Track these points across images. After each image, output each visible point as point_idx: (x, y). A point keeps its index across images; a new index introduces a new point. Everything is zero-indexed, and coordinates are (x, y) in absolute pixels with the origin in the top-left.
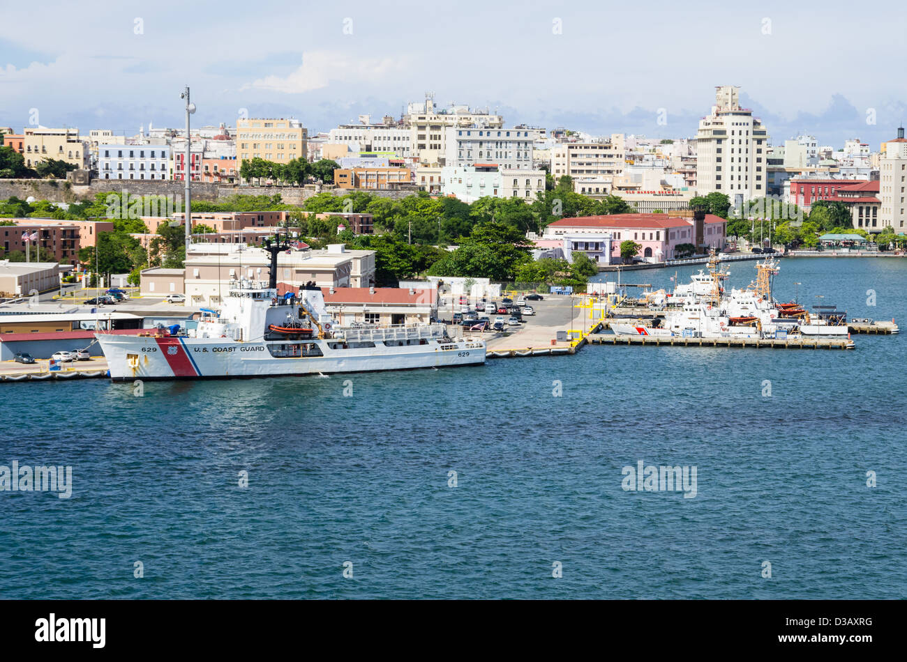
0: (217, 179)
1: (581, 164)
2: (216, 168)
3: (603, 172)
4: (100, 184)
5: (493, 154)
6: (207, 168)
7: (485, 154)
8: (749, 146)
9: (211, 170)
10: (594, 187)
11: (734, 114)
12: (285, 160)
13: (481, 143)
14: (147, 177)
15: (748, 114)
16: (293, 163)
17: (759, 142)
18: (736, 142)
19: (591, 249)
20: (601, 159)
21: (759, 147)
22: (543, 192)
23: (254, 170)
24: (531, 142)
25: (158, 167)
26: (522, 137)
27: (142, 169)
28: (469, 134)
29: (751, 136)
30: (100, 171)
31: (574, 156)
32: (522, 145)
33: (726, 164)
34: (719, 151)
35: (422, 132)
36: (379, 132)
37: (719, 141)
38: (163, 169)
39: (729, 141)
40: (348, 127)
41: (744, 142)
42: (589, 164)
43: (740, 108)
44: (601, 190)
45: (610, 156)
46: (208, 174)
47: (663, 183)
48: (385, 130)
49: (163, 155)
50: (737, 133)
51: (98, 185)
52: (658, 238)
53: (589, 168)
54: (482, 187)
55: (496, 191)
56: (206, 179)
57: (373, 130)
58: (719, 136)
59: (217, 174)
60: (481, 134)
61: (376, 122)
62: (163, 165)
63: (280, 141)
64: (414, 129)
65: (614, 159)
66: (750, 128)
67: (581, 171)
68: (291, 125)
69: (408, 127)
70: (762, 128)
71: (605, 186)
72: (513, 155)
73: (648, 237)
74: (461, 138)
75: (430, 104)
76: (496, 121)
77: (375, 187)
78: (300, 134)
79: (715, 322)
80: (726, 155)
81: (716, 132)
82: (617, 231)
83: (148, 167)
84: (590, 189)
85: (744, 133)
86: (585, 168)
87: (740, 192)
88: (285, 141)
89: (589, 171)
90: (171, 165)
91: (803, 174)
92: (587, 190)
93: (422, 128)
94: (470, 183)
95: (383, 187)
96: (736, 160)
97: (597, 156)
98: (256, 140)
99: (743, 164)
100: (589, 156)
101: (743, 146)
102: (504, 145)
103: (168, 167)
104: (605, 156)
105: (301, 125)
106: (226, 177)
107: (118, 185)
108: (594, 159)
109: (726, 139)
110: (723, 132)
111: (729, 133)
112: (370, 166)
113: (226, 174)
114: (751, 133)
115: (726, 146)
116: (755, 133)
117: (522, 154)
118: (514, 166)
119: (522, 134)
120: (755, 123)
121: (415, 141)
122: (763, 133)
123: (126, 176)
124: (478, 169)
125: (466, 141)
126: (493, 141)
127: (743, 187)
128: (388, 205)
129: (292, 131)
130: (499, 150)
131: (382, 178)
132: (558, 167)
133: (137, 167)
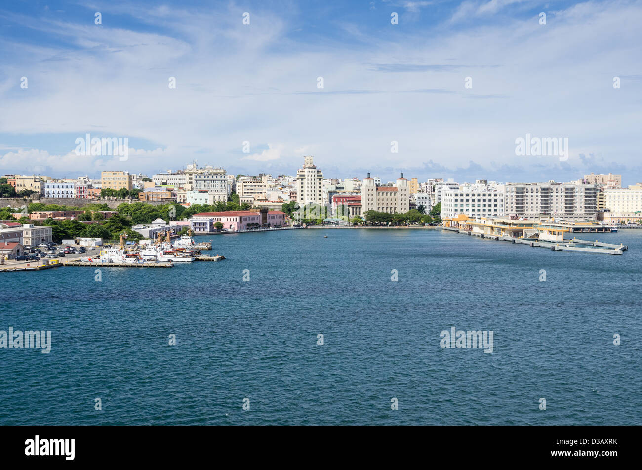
0: (94, 197)
1: (248, 190)
2: (93, 192)
3: (258, 193)
4: (44, 200)
5: (210, 186)
6: (89, 192)
7: (207, 186)
8: (315, 181)
9: (91, 194)
10: (246, 199)
11: (308, 168)
12: (118, 189)
13: (205, 181)
14: (65, 197)
15: (315, 168)
16: (121, 190)
17: (320, 180)
18: (310, 180)
19: (202, 226)
20: (257, 187)
21: (320, 182)
22: (226, 201)
23: (106, 193)
24: (227, 180)
25: (69, 192)
26: (223, 179)
27: (63, 193)
28: (200, 177)
29: (316, 177)
30: (45, 194)
31: (245, 186)
32: (223, 182)
33: (305, 189)
34: (302, 184)
35: (191, 177)
36: (173, 177)
37: (302, 179)
38: (71, 193)
39: (306, 179)
40: (160, 175)
41: (313, 180)
42: (252, 190)
43: (314, 165)
44: (249, 201)
45: (261, 186)
46: (90, 195)
47: (280, 198)
48: (175, 176)
49: (71, 187)
50: (310, 176)
51: (43, 200)
52: (236, 221)
53: (251, 191)
54: (201, 199)
55: (206, 201)
56: (89, 197)
57: (170, 176)
58: (302, 177)
59: (93, 195)
60: (205, 177)
61: (173, 172)
62: (71, 192)
63: (120, 181)
64: (188, 175)
65: (263, 187)
66: (316, 174)
67: (248, 193)
68: (124, 174)
69: (185, 174)
70: (321, 174)
71: (251, 199)
72: (219, 186)
73: (232, 220)
74: (196, 179)
75: (195, 165)
76: (223, 172)
77: (156, 200)
78: (128, 178)
79: (121, 256)
80: (305, 185)
81: (301, 176)
82: (220, 218)
83: (65, 192)
84: (245, 200)
85: (313, 176)
86: (250, 191)
87: (311, 201)
88: (122, 181)
89: (252, 193)
90: (74, 191)
91: (340, 193)
92: (244, 201)
93: (191, 175)
94: (196, 198)
95: (159, 200)
96: (310, 187)
97: (255, 186)
98: (110, 181)
99: (313, 189)
100: (252, 186)
101: (313, 182)
102: (215, 182)
103: (73, 192)
104: (259, 186)
105: (128, 174)
106: (97, 196)
107: (51, 200)
108: (254, 188)
109: (305, 178)
110: (304, 176)
111: (306, 176)
112: (158, 191)
113: (97, 195)
114: (316, 176)
115: (305, 181)
116: (318, 176)
117: (223, 186)
118: (219, 190)
119: (223, 177)
120: (318, 172)
121: (188, 181)
122: (321, 176)
123: (56, 196)
124: (199, 192)
125: (198, 180)
126: (210, 180)
127: (313, 199)
128: (150, 207)
129: (124, 177)
130: (213, 184)
131: (159, 196)
132: (239, 191)
133: (61, 192)
